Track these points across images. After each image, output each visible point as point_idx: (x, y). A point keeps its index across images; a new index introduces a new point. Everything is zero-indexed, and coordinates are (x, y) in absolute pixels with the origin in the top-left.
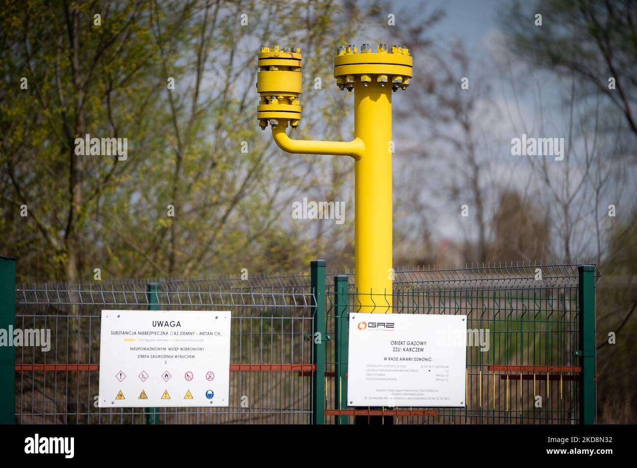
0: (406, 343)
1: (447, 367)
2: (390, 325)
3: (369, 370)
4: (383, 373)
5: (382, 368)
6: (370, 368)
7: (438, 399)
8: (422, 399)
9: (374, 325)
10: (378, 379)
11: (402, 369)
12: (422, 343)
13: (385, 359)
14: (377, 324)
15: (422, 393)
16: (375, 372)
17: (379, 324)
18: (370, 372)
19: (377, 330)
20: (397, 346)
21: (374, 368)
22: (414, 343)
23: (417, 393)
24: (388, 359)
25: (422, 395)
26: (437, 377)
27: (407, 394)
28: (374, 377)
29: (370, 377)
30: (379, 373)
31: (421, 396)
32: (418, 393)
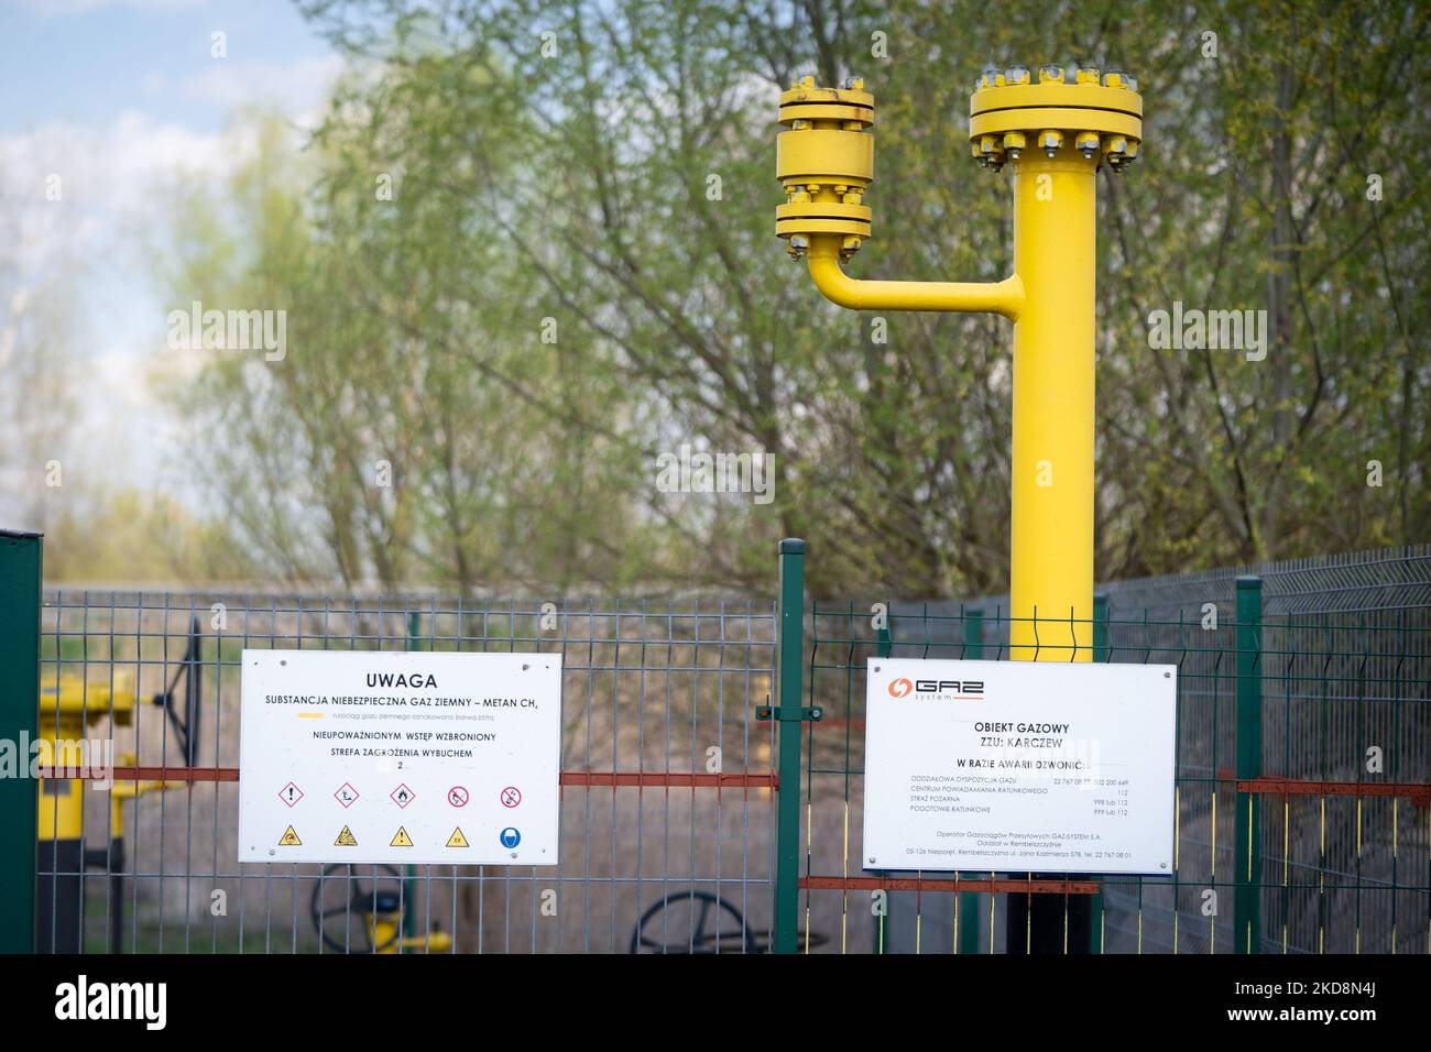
0: (1014, 727)
1: (1125, 783)
2: (975, 687)
3: (918, 788)
4: (953, 794)
5: (954, 784)
6: (922, 784)
7: (1099, 855)
8: (1057, 854)
9: (931, 686)
10: (942, 809)
11: (1006, 785)
12: (1057, 729)
13: (961, 763)
14: (938, 685)
15: (1059, 841)
16: (934, 794)
17: (944, 684)
18: (922, 794)
19: (939, 697)
20: (991, 734)
21: (932, 784)
22: (1036, 728)
23: (1042, 840)
24: (967, 763)
25: (1059, 845)
26: (1099, 807)
27: (1016, 844)
28: (931, 803)
29: (919, 803)
30: (945, 794)
31: (1055, 849)
32: (1048, 841)
